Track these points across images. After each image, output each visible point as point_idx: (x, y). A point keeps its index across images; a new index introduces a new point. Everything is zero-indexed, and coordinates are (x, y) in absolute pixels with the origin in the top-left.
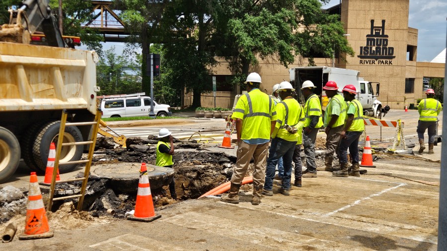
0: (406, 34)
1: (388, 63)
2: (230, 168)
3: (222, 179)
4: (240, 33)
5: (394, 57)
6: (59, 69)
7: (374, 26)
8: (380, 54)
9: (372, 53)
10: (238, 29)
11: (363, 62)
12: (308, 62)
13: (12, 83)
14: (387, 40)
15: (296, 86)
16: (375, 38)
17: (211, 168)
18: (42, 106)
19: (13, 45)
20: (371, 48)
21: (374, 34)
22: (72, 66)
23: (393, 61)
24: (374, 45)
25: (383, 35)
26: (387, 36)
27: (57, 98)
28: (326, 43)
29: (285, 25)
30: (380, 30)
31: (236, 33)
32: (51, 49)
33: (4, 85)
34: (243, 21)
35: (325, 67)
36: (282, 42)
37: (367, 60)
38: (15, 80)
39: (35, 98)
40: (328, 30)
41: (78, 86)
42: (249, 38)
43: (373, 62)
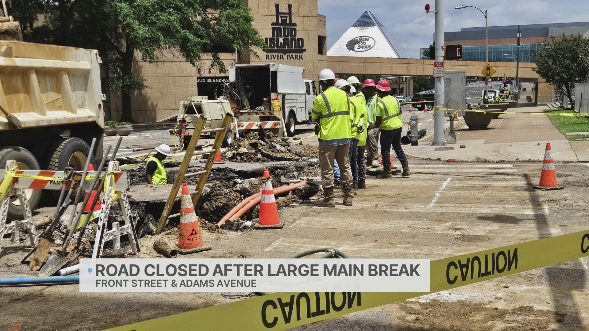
0: (315, 21)
1: (298, 57)
2: (241, 183)
3: (237, 197)
4: (129, 20)
5: (305, 50)
6: (66, 72)
7: (280, 11)
8: (288, 47)
9: (280, 46)
10: (126, 16)
11: (270, 57)
12: (212, 58)
13: (25, 93)
14: (295, 30)
15: (238, 88)
16: (282, 27)
17: (218, 186)
18: (57, 120)
19: (23, 44)
20: (278, 40)
21: (280, 22)
22: (78, 70)
23: (304, 55)
24: (281, 36)
25: (291, 24)
26: (295, 25)
27: (66, 110)
28: (233, 33)
29: (186, 10)
30: (286, 17)
31: (124, 20)
32: (57, 48)
33: (17, 95)
34: (130, 4)
35: (271, 64)
36: (185, 32)
37: (274, 54)
38: (27, 89)
39: (49, 110)
40: (233, 17)
41: (83, 93)
42: (142, 27)
43: (282, 57)
